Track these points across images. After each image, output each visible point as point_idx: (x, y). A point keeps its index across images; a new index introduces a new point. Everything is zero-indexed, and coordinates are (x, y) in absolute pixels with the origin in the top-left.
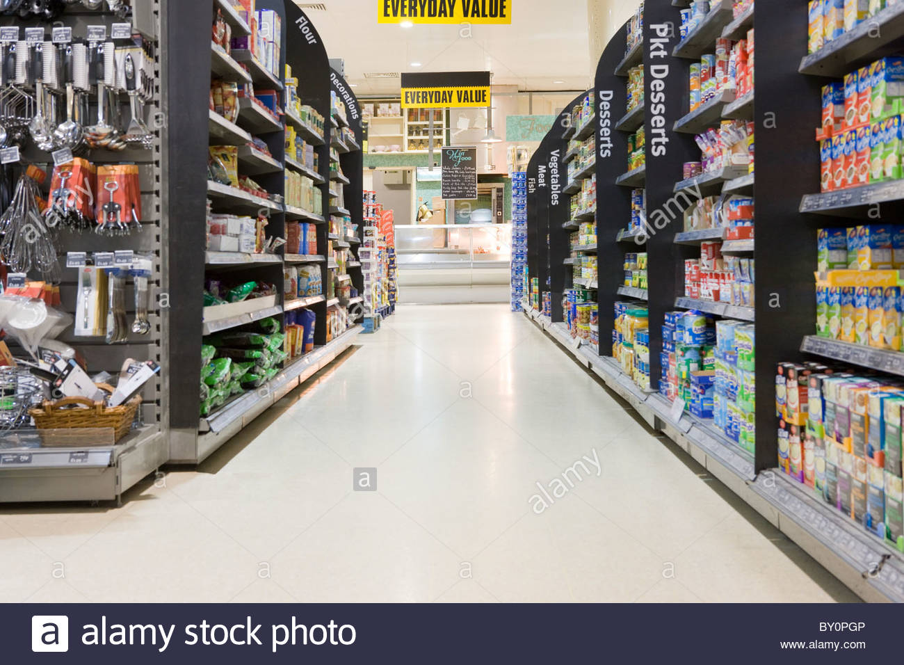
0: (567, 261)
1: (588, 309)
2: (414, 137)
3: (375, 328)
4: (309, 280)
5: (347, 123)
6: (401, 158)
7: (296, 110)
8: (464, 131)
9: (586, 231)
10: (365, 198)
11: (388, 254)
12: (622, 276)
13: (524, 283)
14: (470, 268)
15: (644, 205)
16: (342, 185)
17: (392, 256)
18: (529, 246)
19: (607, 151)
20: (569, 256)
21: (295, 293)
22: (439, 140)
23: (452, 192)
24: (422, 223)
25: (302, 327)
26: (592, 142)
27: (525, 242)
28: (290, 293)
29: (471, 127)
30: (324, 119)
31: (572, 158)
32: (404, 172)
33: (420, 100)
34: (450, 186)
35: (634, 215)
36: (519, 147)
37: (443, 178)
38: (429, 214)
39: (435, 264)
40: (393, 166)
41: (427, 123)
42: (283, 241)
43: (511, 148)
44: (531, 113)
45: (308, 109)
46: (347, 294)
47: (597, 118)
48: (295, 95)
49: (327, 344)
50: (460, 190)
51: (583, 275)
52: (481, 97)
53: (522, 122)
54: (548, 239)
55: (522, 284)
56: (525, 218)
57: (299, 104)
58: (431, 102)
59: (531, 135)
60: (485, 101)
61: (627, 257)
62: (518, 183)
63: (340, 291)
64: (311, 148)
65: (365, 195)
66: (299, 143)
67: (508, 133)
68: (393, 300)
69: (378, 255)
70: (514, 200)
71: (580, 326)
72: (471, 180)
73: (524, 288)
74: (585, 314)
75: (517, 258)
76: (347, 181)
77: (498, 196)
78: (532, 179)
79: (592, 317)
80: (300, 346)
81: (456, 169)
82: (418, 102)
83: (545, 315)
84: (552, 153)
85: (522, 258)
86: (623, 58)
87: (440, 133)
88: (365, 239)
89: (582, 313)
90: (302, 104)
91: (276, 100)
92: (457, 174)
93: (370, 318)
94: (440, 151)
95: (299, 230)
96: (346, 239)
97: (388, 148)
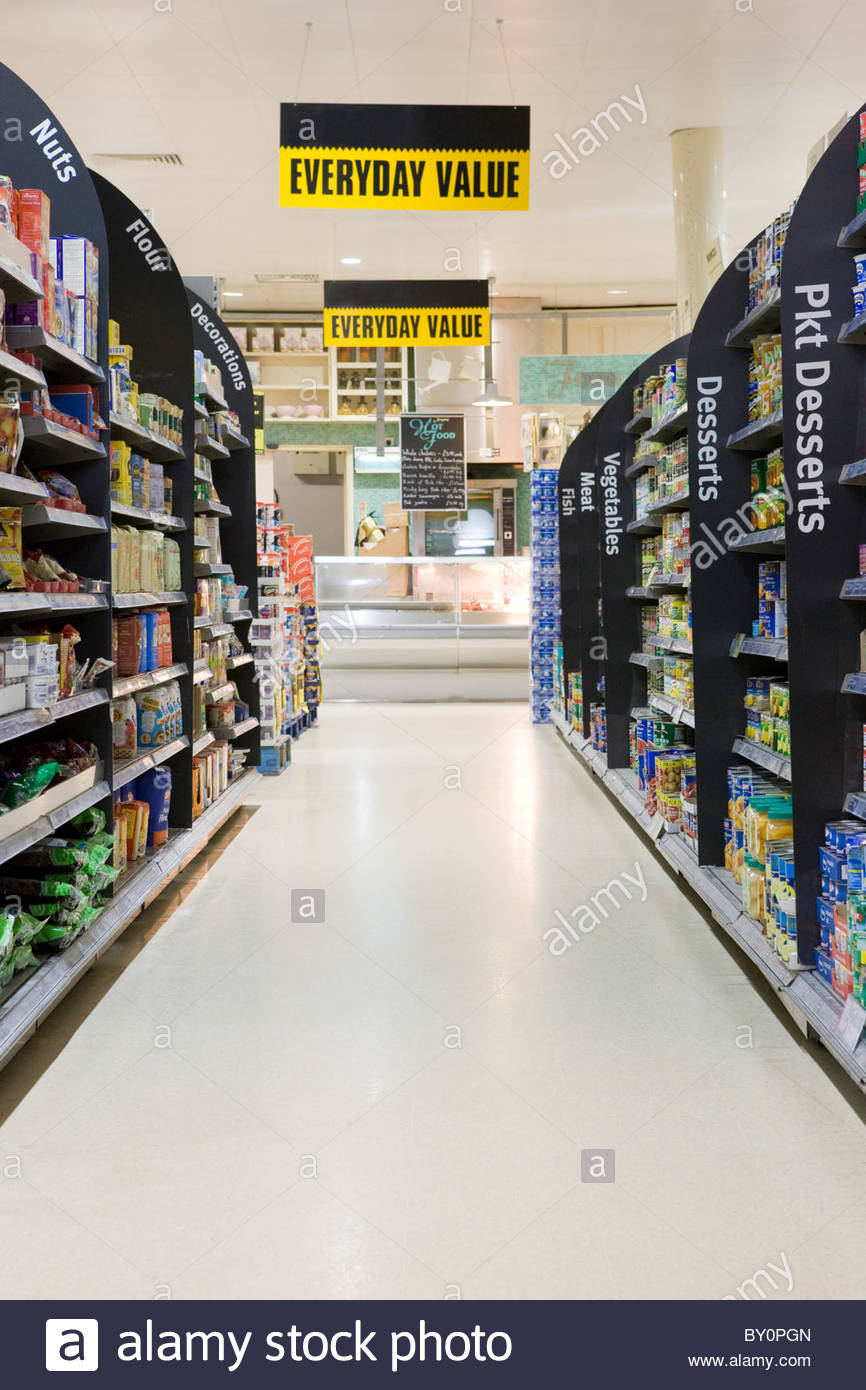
0: (638, 659)
1: (677, 764)
2: (349, 392)
3: (281, 765)
4: (159, 715)
5: (224, 403)
6: (324, 431)
7: (131, 407)
8: (443, 385)
9: (670, 611)
10: (260, 517)
11: (302, 617)
12: (741, 719)
13: (555, 675)
14: (455, 637)
15: (783, 592)
16: (216, 520)
17: (312, 622)
18: (563, 604)
19: (711, 489)
20: (639, 649)
21: (133, 747)
22: (395, 397)
23: (420, 496)
24: (368, 553)
25: (147, 805)
26: (682, 451)
27: (557, 596)
28: (123, 747)
29: (455, 379)
30: (181, 412)
31: (644, 470)
32: (332, 456)
33: (360, 331)
34: (416, 486)
35: (762, 610)
36: (543, 415)
37: (404, 471)
38: (377, 535)
39: (390, 629)
40: (310, 443)
41: (373, 365)
42: (110, 664)
43: (528, 416)
44: (565, 351)
45: (152, 401)
46: (229, 716)
47: (692, 413)
48: (127, 380)
49: (194, 824)
50: (435, 493)
51: (666, 690)
52: (472, 328)
53: (549, 369)
54: (600, 608)
55: (551, 674)
56: (556, 553)
57: (135, 393)
58: (380, 335)
59: (566, 392)
60: (480, 336)
61: (750, 685)
62: (542, 490)
63: (216, 714)
64: (159, 469)
65: (260, 511)
66: (135, 467)
67: (524, 388)
68: (313, 701)
69: (286, 624)
70: (535, 522)
71: (662, 797)
72: (455, 474)
73: (556, 684)
74: (671, 774)
75: (542, 626)
76: (227, 511)
77: (505, 504)
78: (568, 491)
79: (684, 784)
80: (144, 840)
81: (427, 454)
82: (356, 335)
83: (596, 747)
84: (607, 459)
85: (552, 626)
86: (742, 318)
87: (396, 385)
88: (263, 602)
89: (667, 773)
90: (141, 391)
91: (93, 402)
92: (428, 464)
93: (272, 747)
94: (398, 419)
95: (139, 630)
96: (226, 618)
97: (300, 411)
